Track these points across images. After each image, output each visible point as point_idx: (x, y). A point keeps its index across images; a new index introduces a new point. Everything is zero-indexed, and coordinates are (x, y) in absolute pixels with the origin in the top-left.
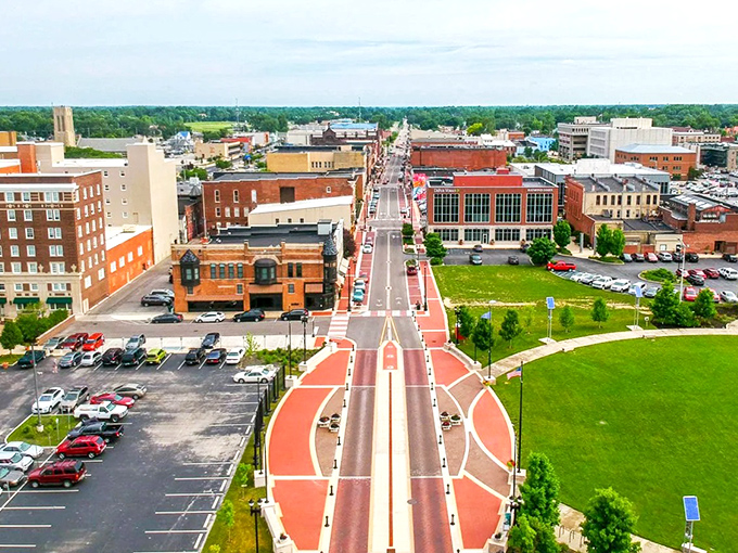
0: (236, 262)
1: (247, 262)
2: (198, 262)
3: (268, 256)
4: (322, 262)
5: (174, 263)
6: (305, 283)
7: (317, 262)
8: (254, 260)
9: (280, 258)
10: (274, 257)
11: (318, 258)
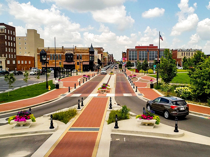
0: (59, 54)
1: (63, 54)
2: (46, 53)
3: (70, 52)
4: (89, 54)
5: (38, 54)
6: (83, 62)
7: (87, 54)
8: (65, 53)
9: (74, 53)
10: (72, 52)
11: (88, 53)
